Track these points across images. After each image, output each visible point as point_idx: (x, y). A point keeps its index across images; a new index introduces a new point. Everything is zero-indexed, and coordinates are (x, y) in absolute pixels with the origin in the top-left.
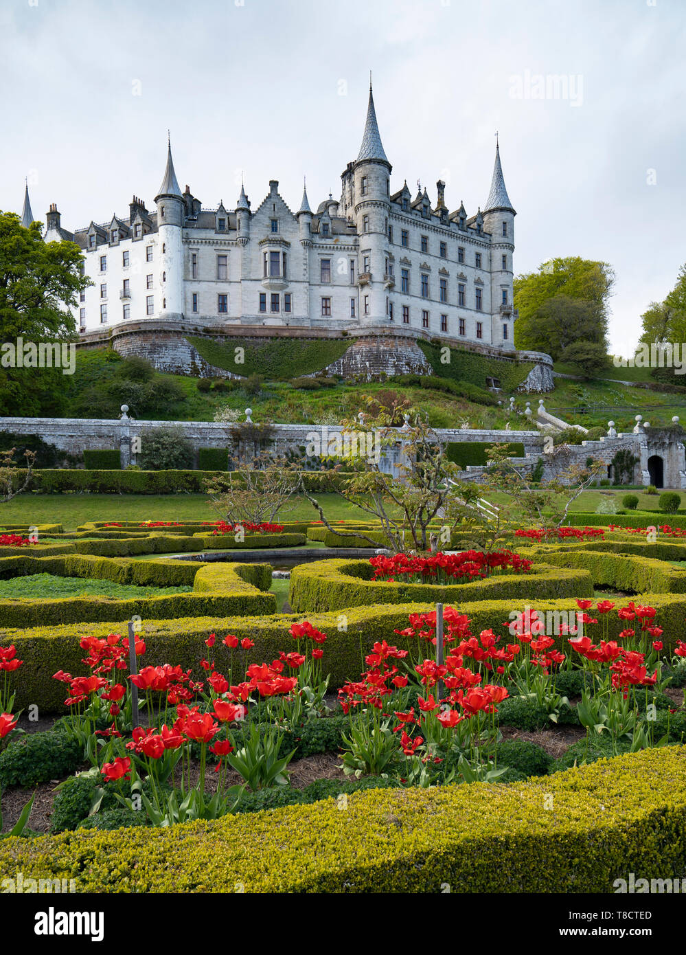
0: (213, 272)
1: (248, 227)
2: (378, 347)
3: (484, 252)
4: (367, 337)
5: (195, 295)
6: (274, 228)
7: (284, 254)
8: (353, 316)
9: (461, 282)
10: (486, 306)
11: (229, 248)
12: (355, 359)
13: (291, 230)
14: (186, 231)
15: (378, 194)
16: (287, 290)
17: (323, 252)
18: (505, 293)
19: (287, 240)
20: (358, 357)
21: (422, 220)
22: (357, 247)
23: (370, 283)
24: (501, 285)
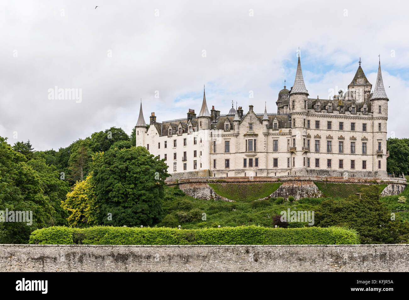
0: (223, 149)
1: (239, 128)
2: (293, 185)
3: (369, 123)
4: (288, 181)
5: (215, 160)
6: (251, 128)
7: (255, 140)
8: (288, 166)
9: (353, 141)
10: (369, 151)
11: (230, 138)
12: (283, 191)
13: (259, 128)
14: (211, 131)
15: (300, 109)
16: (256, 157)
17: (274, 137)
18: (380, 143)
19: (256, 133)
20: (284, 190)
21: (327, 114)
22: (291, 134)
23: (295, 152)
24: (377, 140)
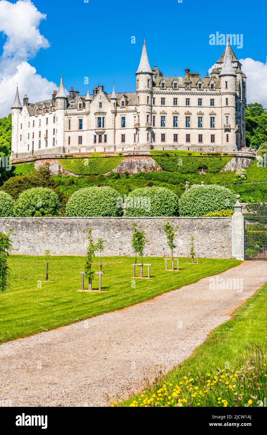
0: (77, 127)
1: (89, 107)
2: (132, 160)
3: (217, 99)
4: (128, 156)
7: (103, 118)
8: (135, 142)
9: (200, 116)
10: (218, 125)
11: (83, 116)
12: (123, 166)
13: (107, 106)
14: (66, 111)
15: (143, 87)
17: (122, 114)
18: (227, 118)
21: (173, 91)
22: (136, 111)
23: (139, 128)
24: (225, 114)
